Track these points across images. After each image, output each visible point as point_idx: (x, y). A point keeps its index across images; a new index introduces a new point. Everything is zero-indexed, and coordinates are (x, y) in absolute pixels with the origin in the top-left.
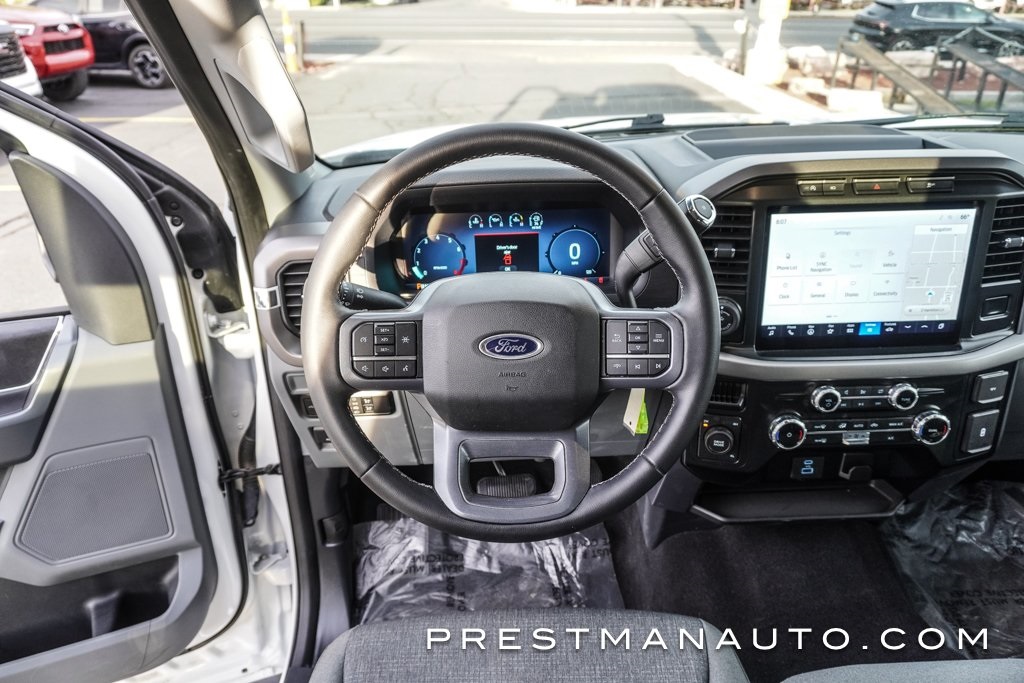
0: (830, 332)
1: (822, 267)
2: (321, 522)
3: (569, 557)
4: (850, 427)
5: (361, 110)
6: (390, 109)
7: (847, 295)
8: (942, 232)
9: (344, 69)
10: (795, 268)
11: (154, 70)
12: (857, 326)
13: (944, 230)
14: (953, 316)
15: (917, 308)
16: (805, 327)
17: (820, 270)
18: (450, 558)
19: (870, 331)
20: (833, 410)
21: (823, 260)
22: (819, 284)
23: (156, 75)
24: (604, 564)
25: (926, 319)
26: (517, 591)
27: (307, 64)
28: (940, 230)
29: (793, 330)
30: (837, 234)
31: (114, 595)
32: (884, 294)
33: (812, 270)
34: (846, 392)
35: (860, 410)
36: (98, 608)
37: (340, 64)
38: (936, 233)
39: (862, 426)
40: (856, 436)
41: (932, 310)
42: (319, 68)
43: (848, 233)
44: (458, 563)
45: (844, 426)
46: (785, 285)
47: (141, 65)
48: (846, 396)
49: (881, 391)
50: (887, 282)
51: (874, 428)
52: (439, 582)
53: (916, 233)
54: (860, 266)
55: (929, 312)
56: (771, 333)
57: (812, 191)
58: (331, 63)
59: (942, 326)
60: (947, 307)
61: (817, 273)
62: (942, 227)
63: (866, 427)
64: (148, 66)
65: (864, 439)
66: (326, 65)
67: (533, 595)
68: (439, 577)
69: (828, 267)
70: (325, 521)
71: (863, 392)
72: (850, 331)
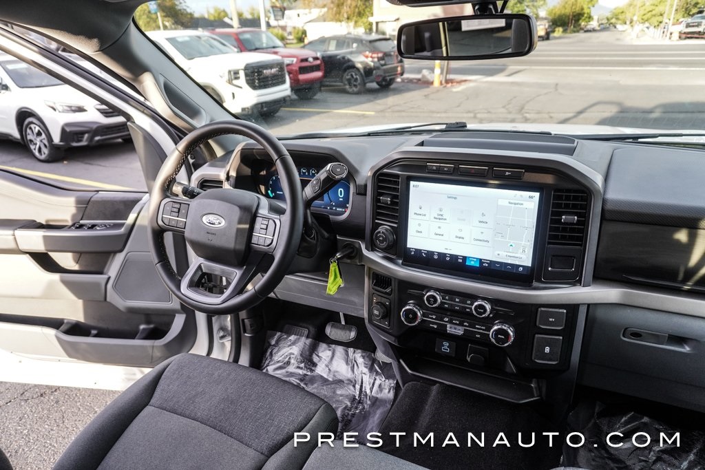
0: (448, 259)
1: (441, 217)
2: (243, 320)
3: (370, 384)
4: (450, 322)
5: (469, 112)
6: (489, 112)
7: (457, 237)
8: (516, 206)
9: (471, 85)
10: (425, 215)
11: (355, 83)
12: (465, 258)
13: (517, 204)
14: (529, 264)
15: (503, 254)
16: (432, 253)
17: (440, 219)
18: (309, 363)
19: (472, 263)
20: (434, 306)
21: (441, 213)
22: (439, 227)
23: (355, 86)
24: (389, 395)
25: (509, 262)
26: (334, 392)
27: (447, 81)
28: (515, 204)
29: (425, 254)
30: (449, 197)
31: (152, 326)
32: (480, 240)
33: (435, 218)
34: (447, 298)
35: (456, 311)
36: (144, 329)
37: (470, 81)
38: (513, 205)
39: (458, 322)
40: (455, 329)
41: (514, 257)
42: (455, 84)
43: (455, 198)
44: (313, 368)
45: (446, 319)
46: (419, 225)
47: (349, 80)
48: (446, 300)
49: (469, 302)
50: (482, 233)
51: (466, 326)
52: (300, 374)
53: (499, 204)
54: (464, 220)
55: (512, 258)
56: (413, 253)
57: (434, 170)
58: (465, 81)
59: (521, 269)
60: (524, 256)
61: (438, 220)
62: (517, 202)
63: (461, 324)
64: (352, 81)
65: (460, 331)
66: (460, 82)
67: (341, 398)
68: (301, 372)
69: (444, 217)
70: (246, 320)
71: (457, 300)
72: (460, 261)
